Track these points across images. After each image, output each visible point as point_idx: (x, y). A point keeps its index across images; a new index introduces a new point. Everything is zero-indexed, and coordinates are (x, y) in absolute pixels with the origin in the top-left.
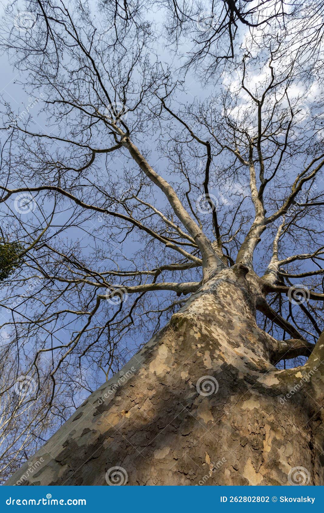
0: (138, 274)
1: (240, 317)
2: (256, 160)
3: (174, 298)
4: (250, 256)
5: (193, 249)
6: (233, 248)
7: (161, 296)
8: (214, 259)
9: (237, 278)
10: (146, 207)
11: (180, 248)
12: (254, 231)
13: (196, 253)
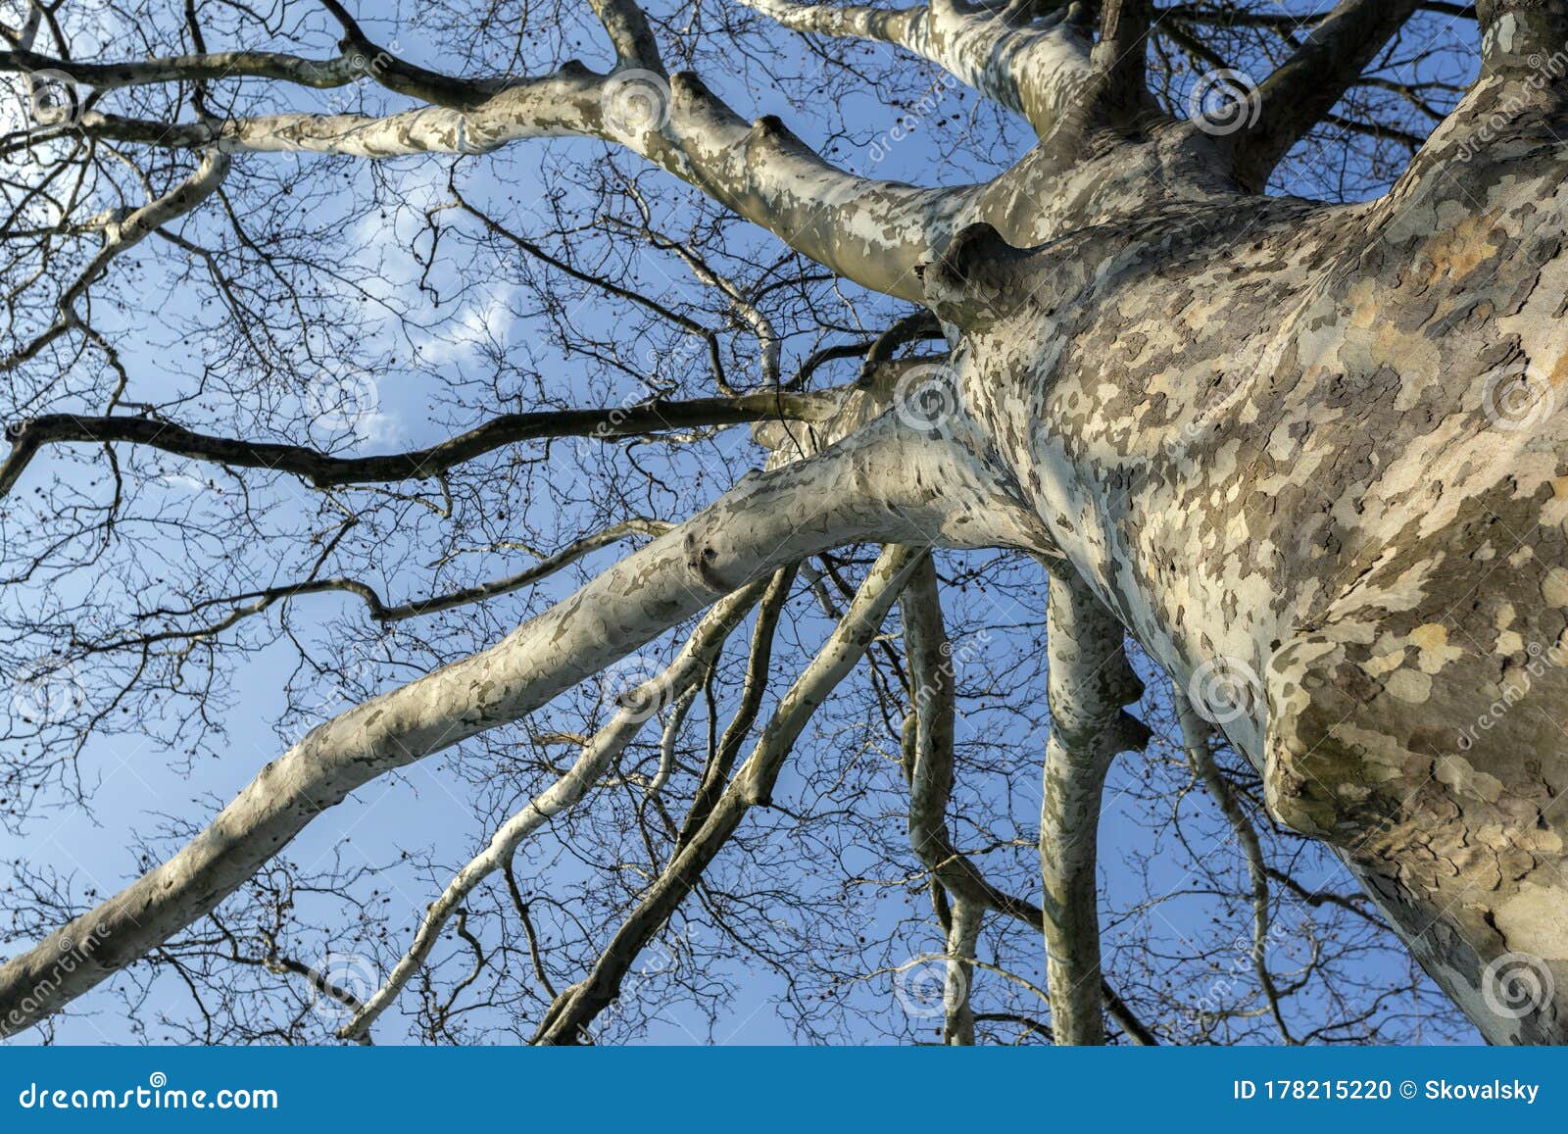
1: (1310, 316)
2: (197, 101)
4: (878, 198)
5: (803, 602)
6: (815, 312)
7: (1141, 871)
8: (884, 459)
9: (1028, 311)
10: (450, 933)
11: (785, 703)
12: (705, 156)
13: (837, 578)
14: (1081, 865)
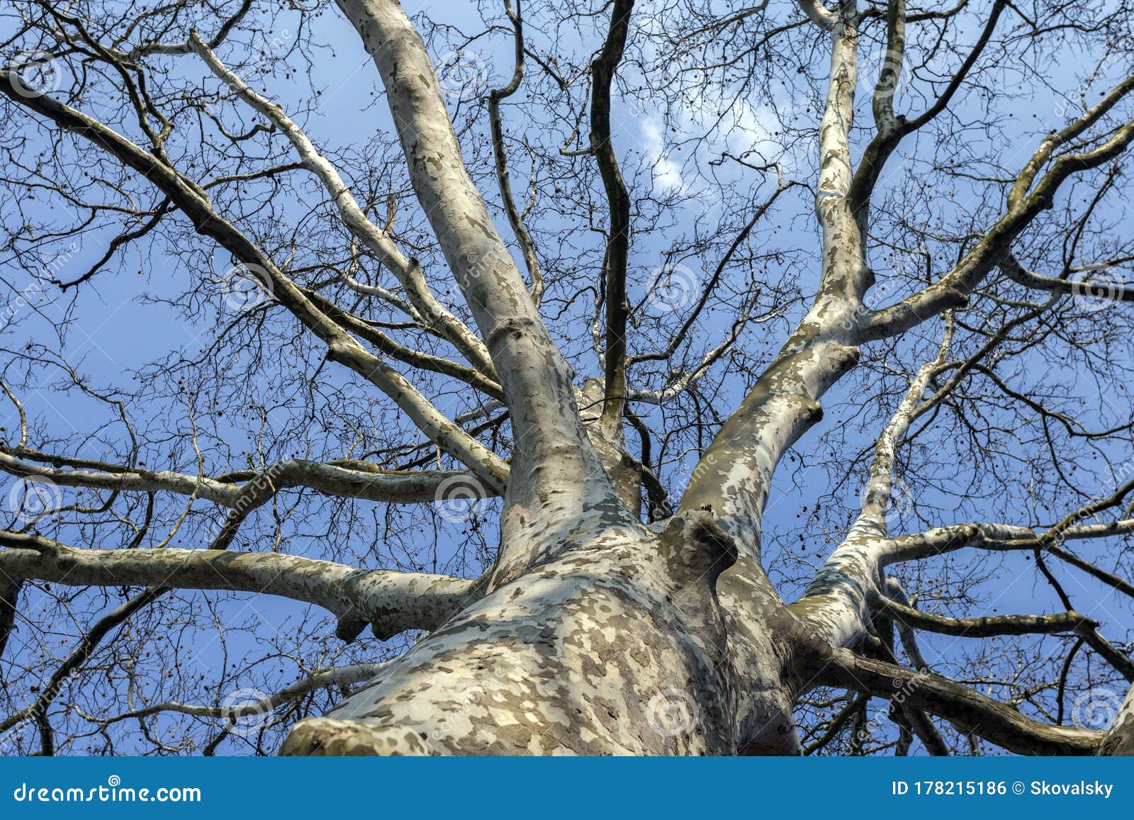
0: (132, 485)
2: (871, 13)
3: (317, 647)
4: (758, 485)
5: (469, 400)
6: (678, 431)
7: (245, 626)
8: (572, 468)
9: (672, 583)
10: (258, 120)
11: (401, 378)
12: (799, 365)
13: (485, 427)
14: (257, 581)
